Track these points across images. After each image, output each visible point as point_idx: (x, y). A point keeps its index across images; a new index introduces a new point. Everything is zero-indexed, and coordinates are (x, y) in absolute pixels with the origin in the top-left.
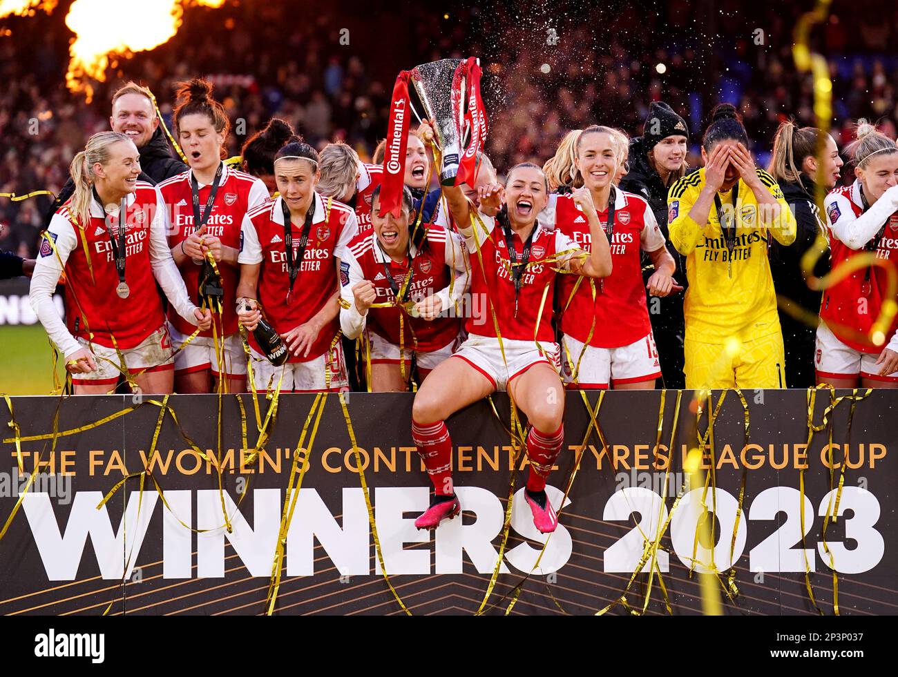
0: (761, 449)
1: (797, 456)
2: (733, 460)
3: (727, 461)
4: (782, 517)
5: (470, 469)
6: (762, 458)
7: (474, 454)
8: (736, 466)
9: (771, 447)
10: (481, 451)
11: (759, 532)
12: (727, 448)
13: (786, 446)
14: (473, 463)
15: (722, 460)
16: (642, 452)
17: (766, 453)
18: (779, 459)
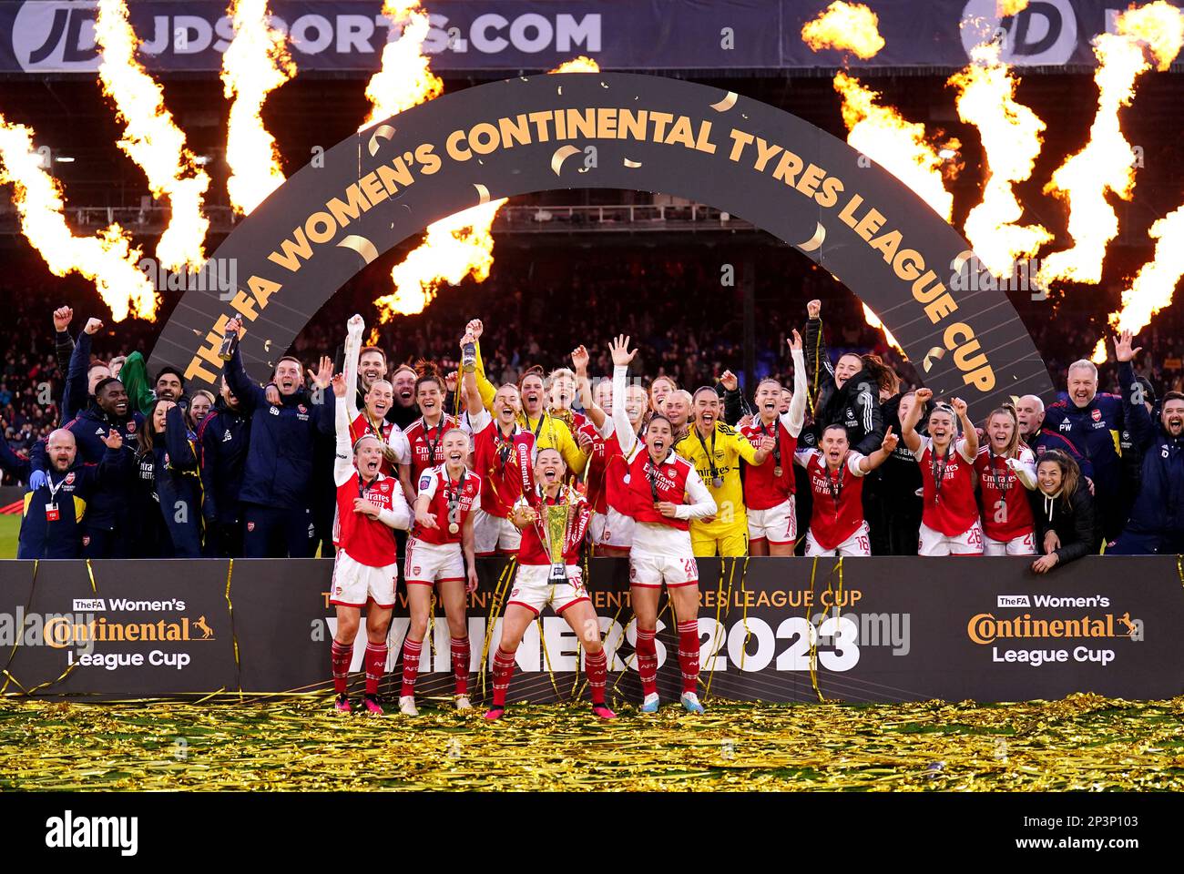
0: (784, 594)
1: (806, 598)
2: (766, 601)
3: (763, 601)
4: (797, 637)
5: (603, 606)
6: (785, 600)
7: (605, 596)
8: (769, 605)
9: (791, 592)
10: (609, 594)
11: (782, 645)
12: (763, 593)
13: (799, 592)
14: (605, 602)
15: (760, 601)
16: (710, 596)
17: (787, 596)
18: (795, 600)
